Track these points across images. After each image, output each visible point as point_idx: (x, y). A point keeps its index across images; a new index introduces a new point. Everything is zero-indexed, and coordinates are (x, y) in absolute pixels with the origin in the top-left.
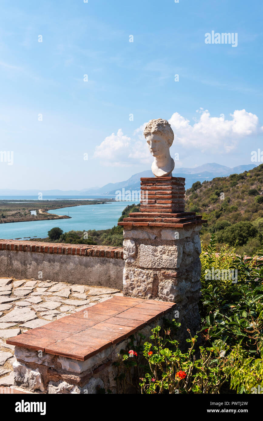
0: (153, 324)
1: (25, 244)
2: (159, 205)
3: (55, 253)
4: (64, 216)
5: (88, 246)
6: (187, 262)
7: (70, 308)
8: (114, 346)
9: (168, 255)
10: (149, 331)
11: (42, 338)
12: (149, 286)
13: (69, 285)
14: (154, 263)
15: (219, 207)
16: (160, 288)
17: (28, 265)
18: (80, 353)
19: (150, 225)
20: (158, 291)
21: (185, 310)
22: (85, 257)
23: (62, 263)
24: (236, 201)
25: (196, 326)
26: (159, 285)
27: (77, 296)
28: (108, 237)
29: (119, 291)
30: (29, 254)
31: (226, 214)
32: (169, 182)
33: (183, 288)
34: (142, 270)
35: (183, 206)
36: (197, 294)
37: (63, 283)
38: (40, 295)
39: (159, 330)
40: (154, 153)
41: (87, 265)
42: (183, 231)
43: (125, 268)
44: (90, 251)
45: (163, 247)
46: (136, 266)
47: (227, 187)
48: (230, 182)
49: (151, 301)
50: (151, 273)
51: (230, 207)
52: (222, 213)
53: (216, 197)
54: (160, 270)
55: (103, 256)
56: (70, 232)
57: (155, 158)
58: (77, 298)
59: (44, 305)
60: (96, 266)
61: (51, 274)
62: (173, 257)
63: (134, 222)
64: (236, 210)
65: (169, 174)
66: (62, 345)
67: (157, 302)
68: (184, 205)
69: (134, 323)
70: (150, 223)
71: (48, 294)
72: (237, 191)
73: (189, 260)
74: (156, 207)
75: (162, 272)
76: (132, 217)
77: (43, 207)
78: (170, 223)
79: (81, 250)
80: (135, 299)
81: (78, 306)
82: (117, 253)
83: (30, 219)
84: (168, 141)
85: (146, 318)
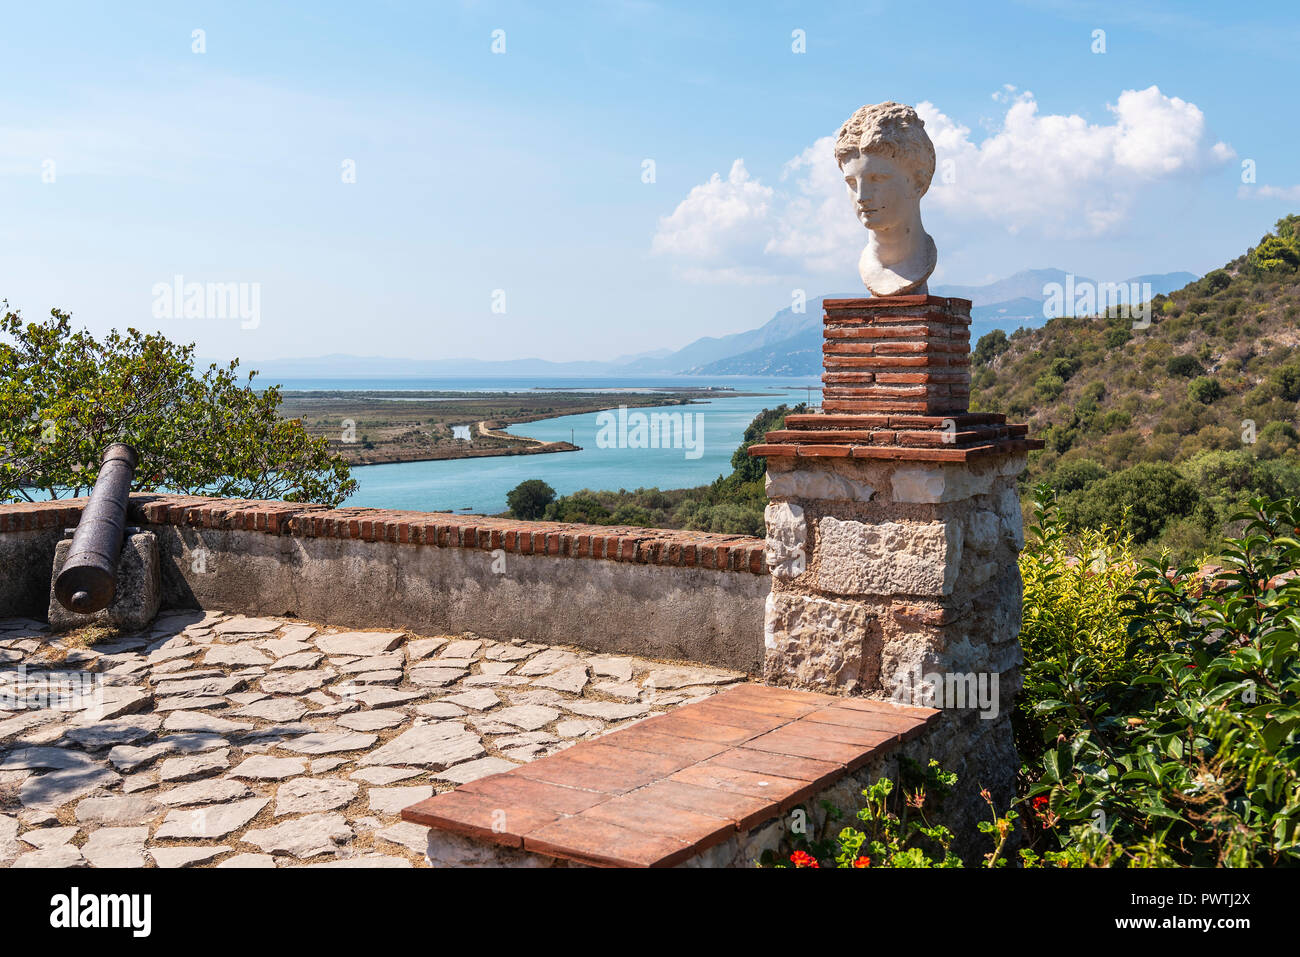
0: (866, 773)
1: (445, 525)
2: (884, 388)
3: (537, 552)
4: (556, 444)
5: (643, 532)
6: (978, 578)
7: (590, 726)
8: (743, 837)
9: (914, 553)
10: (855, 795)
11: (513, 807)
12: (852, 652)
13: (582, 654)
14: (866, 578)
15: (1065, 416)
16: (887, 659)
17: (452, 590)
18: (636, 853)
19: (854, 455)
20: (880, 670)
21: (971, 733)
22: (633, 567)
23: (561, 585)
24: (1125, 396)
25: (1005, 788)
26: (885, 649)
27: (610, 691)
28: (701, 512)
29: (744, 675)
30: (456, 554)
31: (1090, 439)
32: (917, 314)
33: (964, 661)
34: (828, 602)
35: (963, 393)
36: (1010, 683)
37: (565, 648)
38: (492, 685)
39: (887, 792)
40: (868, 217)
41: (639, 593)
42: (965, 474)
43: (771, 594)
44: (651, 547)
45: (896, 525)
46: (807, 587)
47: (1095, 349)
48: (1105, 331)
49: (857, 702)
50: (857, 611)
51: (1105, 414)
52: (1078, 436)
53: (1056, 381)
54: (886, 600)
55: (691, 564)
56: (576, 495)
57: (871, 233)
58: (611, 697)
59: (506, 715)
60: (671, 597)
61: (527, 620)
62: (931, 558)
63: (802, 443)
64: (1124, 424)
65: (919, 286)
66: (576, 828)
67: (875, 704)
68: (966, 390)
69: (803, 768)
70: (856, 447)
71: (517, 681)
72: (1128, 364)
73: (985, 570)
74: (875, 394)
75: (895, 607)
76: (794, 429)
77: (492, 414)
78: (923, 447)
79: (621, 545)
80: (804, 695)
81: (614, 721)
82: (738, 554)
83: (452, 452)
84: (917, 175)
85: (846, 753)
